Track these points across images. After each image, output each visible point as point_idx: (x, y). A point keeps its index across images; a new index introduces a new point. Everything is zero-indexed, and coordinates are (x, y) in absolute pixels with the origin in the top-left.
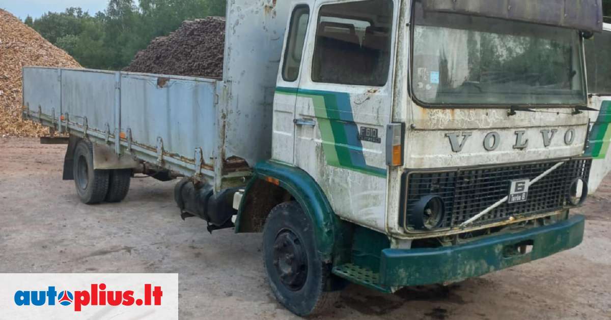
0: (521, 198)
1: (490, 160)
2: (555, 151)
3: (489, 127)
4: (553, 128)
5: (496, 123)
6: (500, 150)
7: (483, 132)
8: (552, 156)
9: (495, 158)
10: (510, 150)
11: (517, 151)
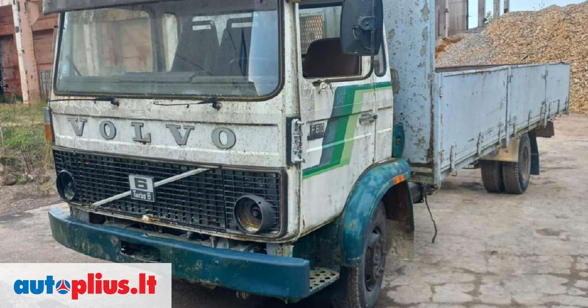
0: (147, 197)
1: (108, 149)
2: (195, 153)
3: (98, 115)
4: (186, 124)
5: (104, 112)
6: (119, 140)
7: (98, 121)
8: (190, 158)
9: (113, 148)
10: (131, 142)
11: (139, 144)
